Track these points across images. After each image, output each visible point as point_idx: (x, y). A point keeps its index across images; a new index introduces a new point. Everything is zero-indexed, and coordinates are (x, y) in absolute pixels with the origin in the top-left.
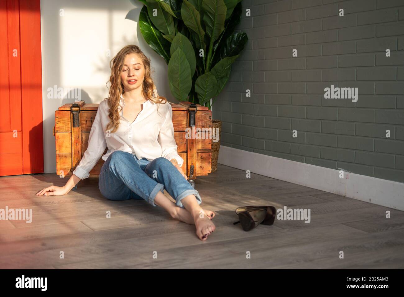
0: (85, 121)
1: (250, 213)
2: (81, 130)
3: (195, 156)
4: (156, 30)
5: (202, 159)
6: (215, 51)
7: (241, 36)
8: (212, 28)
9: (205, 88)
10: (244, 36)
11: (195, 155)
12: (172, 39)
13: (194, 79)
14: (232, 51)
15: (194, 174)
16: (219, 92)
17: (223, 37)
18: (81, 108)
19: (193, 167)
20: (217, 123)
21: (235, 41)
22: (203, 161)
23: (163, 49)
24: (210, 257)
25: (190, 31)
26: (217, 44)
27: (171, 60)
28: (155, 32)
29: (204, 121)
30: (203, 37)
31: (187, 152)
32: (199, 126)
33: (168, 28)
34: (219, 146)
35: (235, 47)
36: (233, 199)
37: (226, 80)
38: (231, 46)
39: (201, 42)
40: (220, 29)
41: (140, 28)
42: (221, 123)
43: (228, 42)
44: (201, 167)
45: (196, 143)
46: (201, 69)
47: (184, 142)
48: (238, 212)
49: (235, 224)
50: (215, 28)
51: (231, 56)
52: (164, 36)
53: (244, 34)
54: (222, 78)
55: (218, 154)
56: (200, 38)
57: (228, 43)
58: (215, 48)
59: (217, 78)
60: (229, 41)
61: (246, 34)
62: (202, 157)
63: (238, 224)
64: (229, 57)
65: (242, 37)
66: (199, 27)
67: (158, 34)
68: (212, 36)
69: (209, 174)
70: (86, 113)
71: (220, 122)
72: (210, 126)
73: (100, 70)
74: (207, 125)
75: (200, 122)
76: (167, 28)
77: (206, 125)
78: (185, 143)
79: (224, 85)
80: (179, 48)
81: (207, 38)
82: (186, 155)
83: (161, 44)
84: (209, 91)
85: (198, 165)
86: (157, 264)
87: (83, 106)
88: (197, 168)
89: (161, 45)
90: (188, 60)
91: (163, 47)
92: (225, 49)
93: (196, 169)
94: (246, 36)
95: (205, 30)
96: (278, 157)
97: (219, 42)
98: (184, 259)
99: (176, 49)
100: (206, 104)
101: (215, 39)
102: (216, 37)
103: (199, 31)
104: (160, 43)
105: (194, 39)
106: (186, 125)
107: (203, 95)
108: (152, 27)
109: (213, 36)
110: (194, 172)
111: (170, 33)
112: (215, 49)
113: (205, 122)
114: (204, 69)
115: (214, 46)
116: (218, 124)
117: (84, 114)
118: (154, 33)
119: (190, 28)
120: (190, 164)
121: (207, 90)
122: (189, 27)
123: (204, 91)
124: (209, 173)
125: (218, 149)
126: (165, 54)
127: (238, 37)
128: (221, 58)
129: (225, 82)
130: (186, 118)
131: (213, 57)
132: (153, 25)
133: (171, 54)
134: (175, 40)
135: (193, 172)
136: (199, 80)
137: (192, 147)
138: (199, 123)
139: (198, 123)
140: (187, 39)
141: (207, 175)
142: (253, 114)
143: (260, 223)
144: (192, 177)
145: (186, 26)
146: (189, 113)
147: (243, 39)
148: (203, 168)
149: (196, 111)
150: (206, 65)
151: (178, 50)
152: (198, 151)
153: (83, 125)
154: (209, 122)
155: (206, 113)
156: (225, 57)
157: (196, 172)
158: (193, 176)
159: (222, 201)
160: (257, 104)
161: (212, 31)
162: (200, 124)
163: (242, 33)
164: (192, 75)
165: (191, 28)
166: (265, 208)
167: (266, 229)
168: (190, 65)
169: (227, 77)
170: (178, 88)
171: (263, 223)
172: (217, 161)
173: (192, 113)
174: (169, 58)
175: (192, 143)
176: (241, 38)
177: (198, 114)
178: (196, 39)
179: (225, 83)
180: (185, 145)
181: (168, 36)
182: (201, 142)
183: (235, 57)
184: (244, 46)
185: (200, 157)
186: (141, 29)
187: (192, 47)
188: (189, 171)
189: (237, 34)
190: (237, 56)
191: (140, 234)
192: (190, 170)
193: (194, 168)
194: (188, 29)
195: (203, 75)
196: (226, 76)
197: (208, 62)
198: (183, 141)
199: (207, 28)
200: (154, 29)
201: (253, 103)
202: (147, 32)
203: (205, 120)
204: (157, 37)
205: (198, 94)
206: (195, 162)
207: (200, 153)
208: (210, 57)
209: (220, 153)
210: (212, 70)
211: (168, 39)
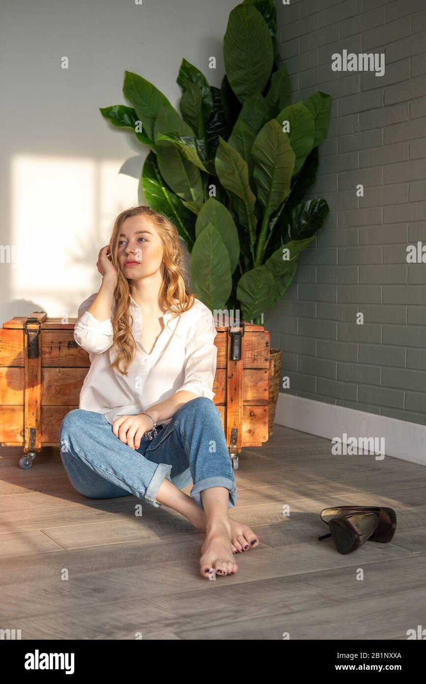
0: (48, 347)
1: (350, 520)
2: (42, 364)
3: (240, 412)
4: (171, 194)
5: (252, 418)
6: (271, 229)
7: (317, 205)
8: (268, 189)
9: (254, 294)
10: (322, 205)
11: (240, 410)
12: (199, 209)
13: (236, 277)
14: (302, 230)
15: (238, 444)
16: (278, 300)
17: (285, 207)
18: (42, 325)
19: (237, 431)
20: (275, 354)
21: (306, 212)
22: (254, 420)
23: (182, 226)
24: (286, 606)
25: (230, 196)
26: (276, 219)
27: (196, 244)
28: (169, 196)
29: (256, 350)
30: (253, 206)
31: (225, 405)
32: (247, 359)
33: (192, 190)
34: (278, 394)
35: (307, 223)
36: (312, 490)
37: (289, 281)
38: (299, 222)
39: (248, 214)
40: (281, 193)
41: (144, 190)
42: (281, 354)
43: (294, 214)
44: (250, 431)
45: (241, 388)
46: (247, 261)
47: (221, 387)
48: (324, 516)
49: (321, 539)
50: (273, 191)
51: (299, 238)
52: (184, 203)
53: (324, 201)
54: (283, 276)
55: (275, 408)
56: (247, 207)
57: (294, 217)
58: (271, 225)
59: (275, 277)
60: (296, 213)
61: (325, 201)
62: (252, 414)
63: (326, 539)
64: (296, 240)
65: (319, 206)
66: (245, 188)
67: (174, 201)
68: (267, 203)
69: (263, 443)
70: (50, 334)
71: (279, 351)
72: (266, 360)
73: (77, 260)
74: (262, 357)
75: (250, 352)
76: (189, 190)
77: (259, 357)
78: (223, 389)
79: (285, 289)
80: (210, 224)
81: (260, 208)
82: (224, 410)
83: (180, 217)
84: (260, 299)
85: (245, 427)
86: (188, 620)
87: (44, 322)
88: (243, 432)
89: (179, 219)
90: (225, 244)
91: (182, 222)
92: (289, 226)
93: (241, 435)
94: (326, 206)
95: (256, 194)
96: (381, 415)
97: (279, 214)
98: (237, 611)
99: (206, 226)
100: (255, 321)
101: (273, 210)
102: (273, 205)
103: (246, 195)
104: (177, 216)
105: (235, 209)
106: (225, 356)
107: (250, 305)
108: (163, 188)
109: (270, 204)
110: (238, 440)
111: (194, 199)
112: (272, 227)
113: (258, 352)
114: (252, 260)
115: (270, 221)
116: (277, 356)
117: (47, 335)
118: (167, 197)
119: (229, 191)
120: (230, 425)
121: (258, 297)
122: (230, 188)
123: (253, 298)
124: (264, 441)
125: (275, 399)
126: (185, 234)
127: (313, 207)
128: (282, 242)
129: (289, 284)
130: (225, 345)
131: (268, 241)
132: (165, 185)
133: (197, 234)
134: (204, 209)
135: (236, 441)
136: (244, 280)
137: (234, 396)
138: (247, 354)
139: (245, 354)
140: (225, 208)
141: (261, 445)
142: (337, 339)
143: (367, 538)
144: (233, 449)
145: (223, 187)
146: (230, 336)
147: (320, 209)
148: (254, 432)
149: (243, 333)
150: (255, 253)
151: (208, 226)
152: (246, 404)
153: (44, 354)
154: (266, 352)
155: (259, 336)
156: (290, 241)
157: (241, 441)
158: (235, 447)
159: (292, 493)
160: (344, 322)
161: (267, 196)
162: (250, 356)
163: (319, 200)
164: (232, 271)
165: (231, 190)
166: (375, 510)
167: (380, 550)
168: (230, 254)
169: (292, 275)
170: (207, 292)
171: (373, 538)
172: (273, 420)
173: (236, 336)
174: (192, 242)
175: (235, 389)
176: (316, 208)
177: (247, 338)
178: (240, 209)
179: (287, 286)
180: (222, 391)
181: (192, 203)
182: (251, 387)
183: (306, 241)
184: (322, 222)
185: (248, 414)
186: (146, 191)
187: (233, 222)
188: (230, 438)
189: (309, 202)
190: (311, 239)
191: (150, 556)
192: (232, 436)
193: (239, 434)
194: (227, 192)
195: (251, 272)
196: (291, 273)
197: (260, 248)
198: (219, 385)
199: (259, 190)
200: (168, 191)
201: (337, 321)
202: (156, 196)
203: (258, 348)
204: (172, 206)
205: (242, 303)
206: (240, 422)
207: (248, 407)
208: (264, 239)
209: (278, 405)
210: (267, 262)
211: (191, 207)
